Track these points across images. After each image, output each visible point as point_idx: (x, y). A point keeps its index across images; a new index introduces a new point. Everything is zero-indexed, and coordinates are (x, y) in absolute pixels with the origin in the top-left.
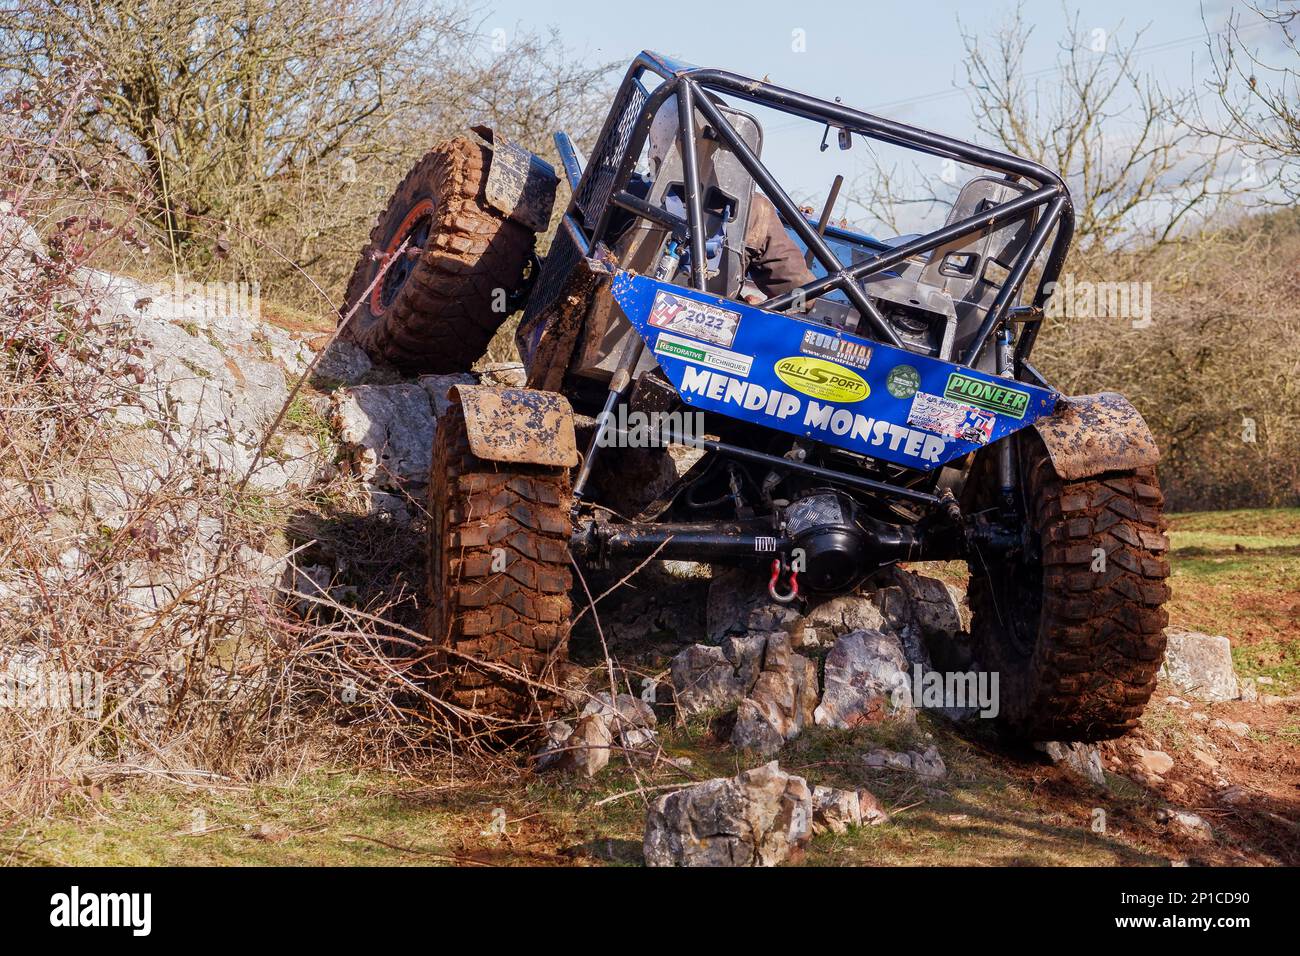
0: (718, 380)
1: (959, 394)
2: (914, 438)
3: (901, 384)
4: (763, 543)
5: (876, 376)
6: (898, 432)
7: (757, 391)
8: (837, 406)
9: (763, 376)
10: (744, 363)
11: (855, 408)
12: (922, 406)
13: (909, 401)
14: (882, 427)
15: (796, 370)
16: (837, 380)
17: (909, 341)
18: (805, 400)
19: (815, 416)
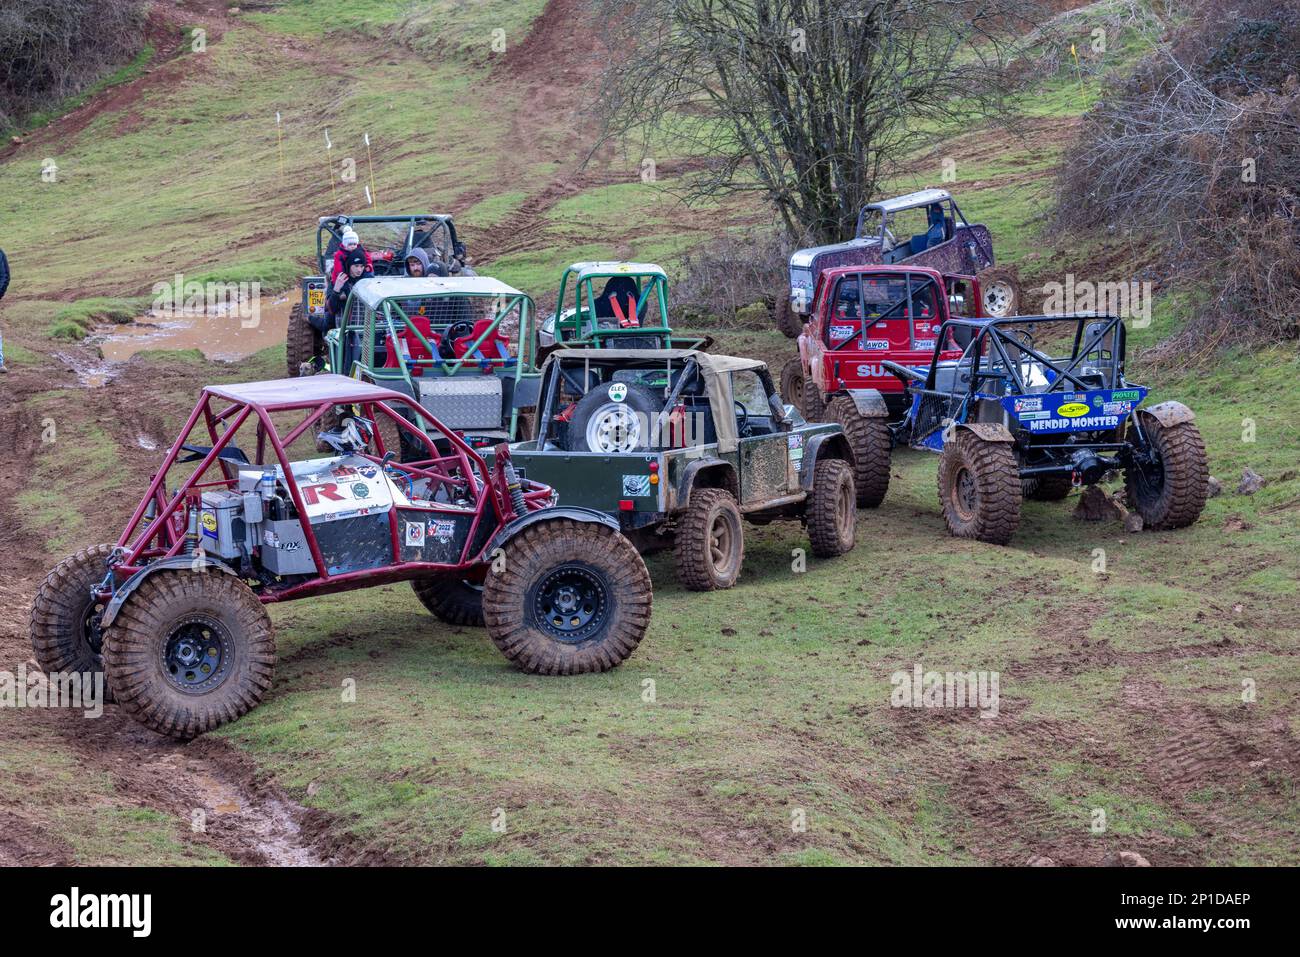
0: (1042, 422)
1: (1117, 399)
2: (1108, 418)
3: (1098, 401)
4: (1068, 467)
5: (1089, 402)
6: (1102, 419)
7: (1055, 421)
8: (1081, 417)
9: (1055, 416)
10: (1047, 413)
11: (1086, 416)
12: (1107, 407)
13: (1102, 407)
14: (1096, 419)
15: (1065, 410)
16: (1078, 408)
17: (1093, 388)
18: (1070, 419)
19: (1075, 423)
